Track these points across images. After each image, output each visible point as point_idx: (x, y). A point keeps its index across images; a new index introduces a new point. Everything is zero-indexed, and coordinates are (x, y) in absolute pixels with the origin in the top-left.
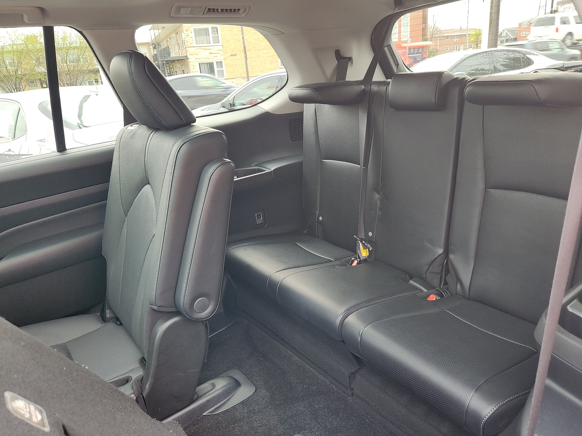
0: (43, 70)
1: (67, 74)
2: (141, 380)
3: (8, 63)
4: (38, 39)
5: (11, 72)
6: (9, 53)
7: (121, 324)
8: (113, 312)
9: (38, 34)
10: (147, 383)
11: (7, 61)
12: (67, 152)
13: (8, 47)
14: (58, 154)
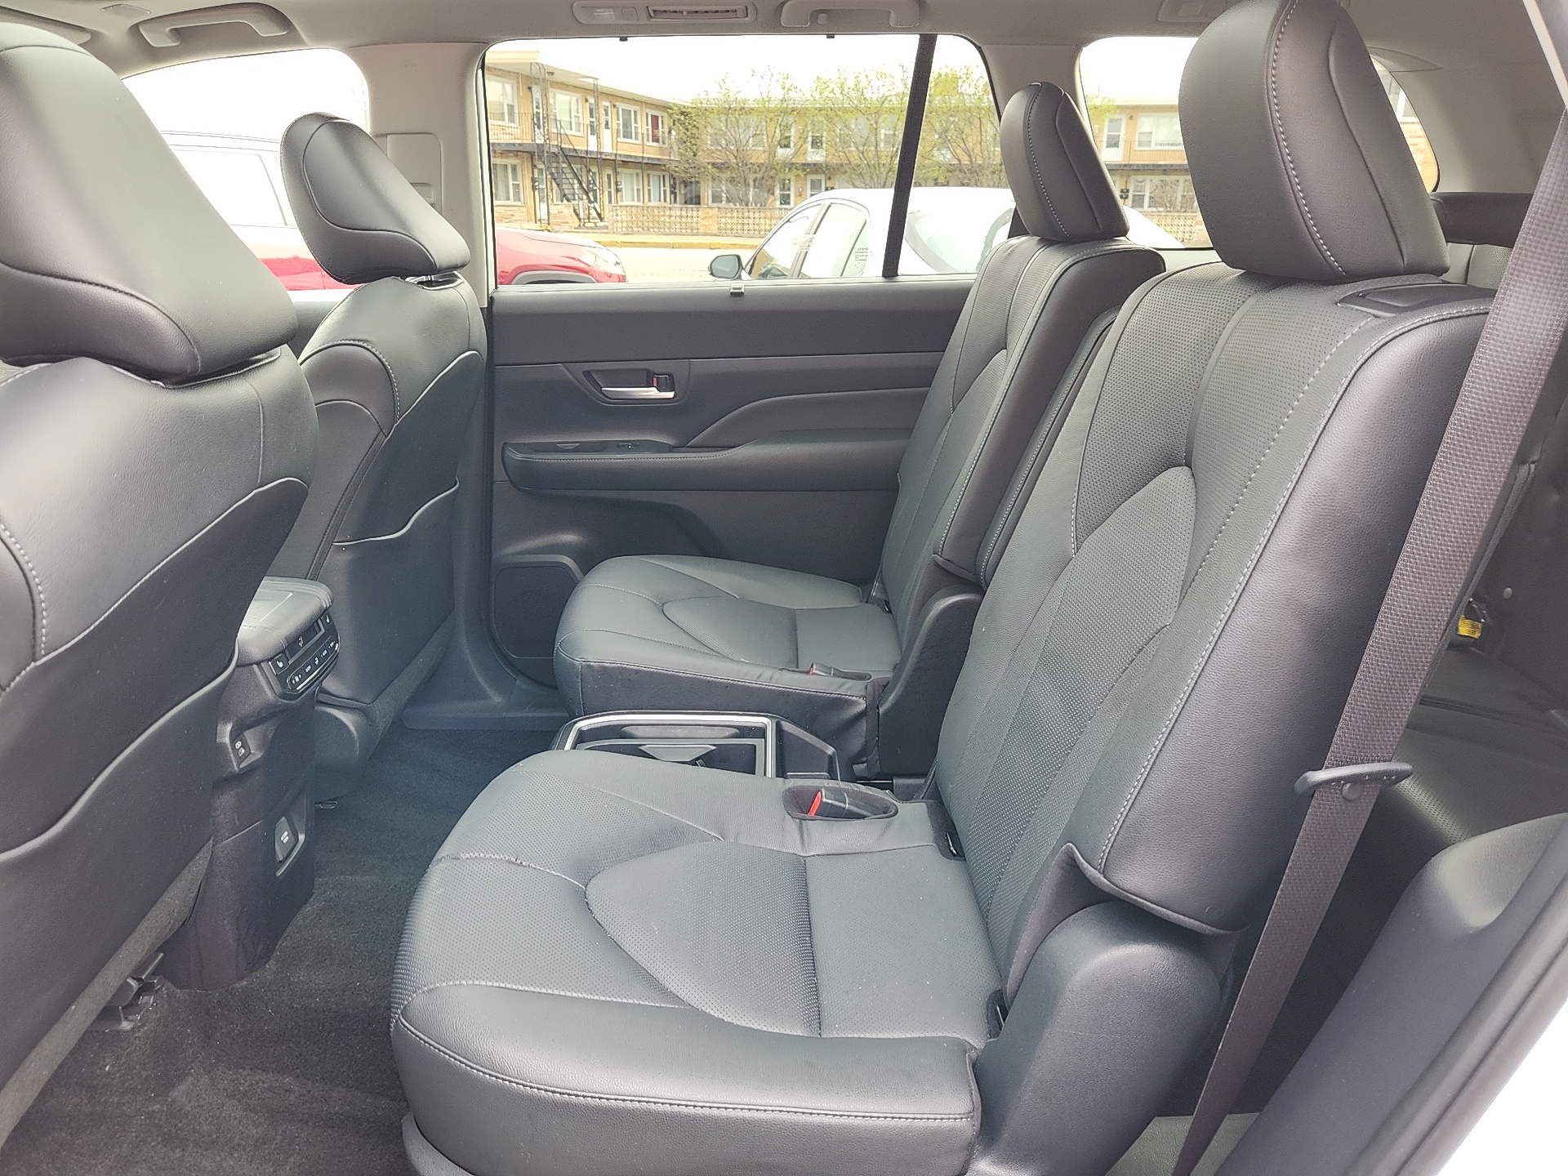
0: (949, 157)
1: (994, 173)
2: (885, 687)
3: (882, 137)
4: (960, 84)
5: (884, 158)
6: (891, 112)
7: (890, 612)
8: (885, 591)
9: (962, 72)
10: (891, 693)
11: (883, 131)
12: (899, 278)
13: (893, 98)
14: (882, 279)
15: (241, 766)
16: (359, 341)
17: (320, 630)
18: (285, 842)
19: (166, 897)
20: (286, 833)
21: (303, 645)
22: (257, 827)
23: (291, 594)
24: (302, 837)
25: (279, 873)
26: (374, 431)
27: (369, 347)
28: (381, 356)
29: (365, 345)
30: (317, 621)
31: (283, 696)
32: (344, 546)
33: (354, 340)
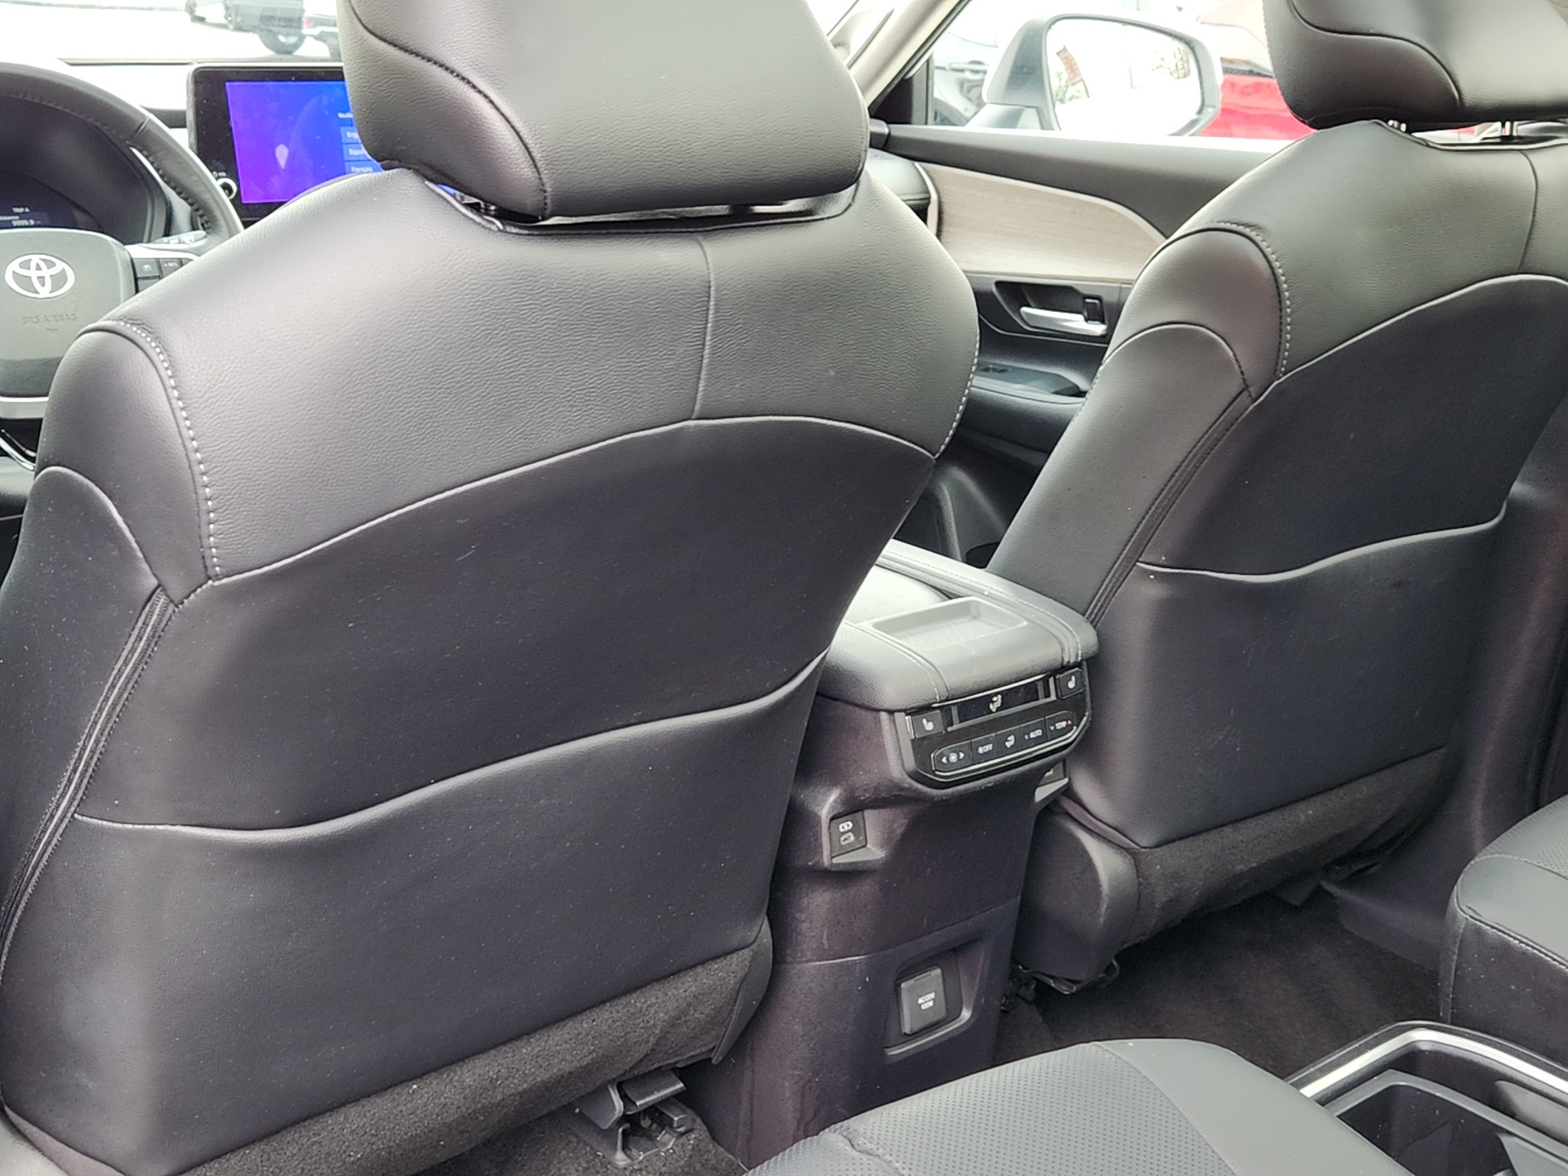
15: (835, 861)
16: (1247, 225)
17: (1048, 695)
18: (923, 1007)
19: (637, 1001)
20: (932, 995)
21: (998, 709)
22: (855, 963)
23: (1025, 623)
24: (966, 1014)
25: (894, 1052)
26: (1234, 386)
27: (1258, 239)
28: (1273, 257)
29: (1253, 234)
30: (1045, 681)
31: (915, 776)
32: (1153, 573)
33: (1238, 224)
